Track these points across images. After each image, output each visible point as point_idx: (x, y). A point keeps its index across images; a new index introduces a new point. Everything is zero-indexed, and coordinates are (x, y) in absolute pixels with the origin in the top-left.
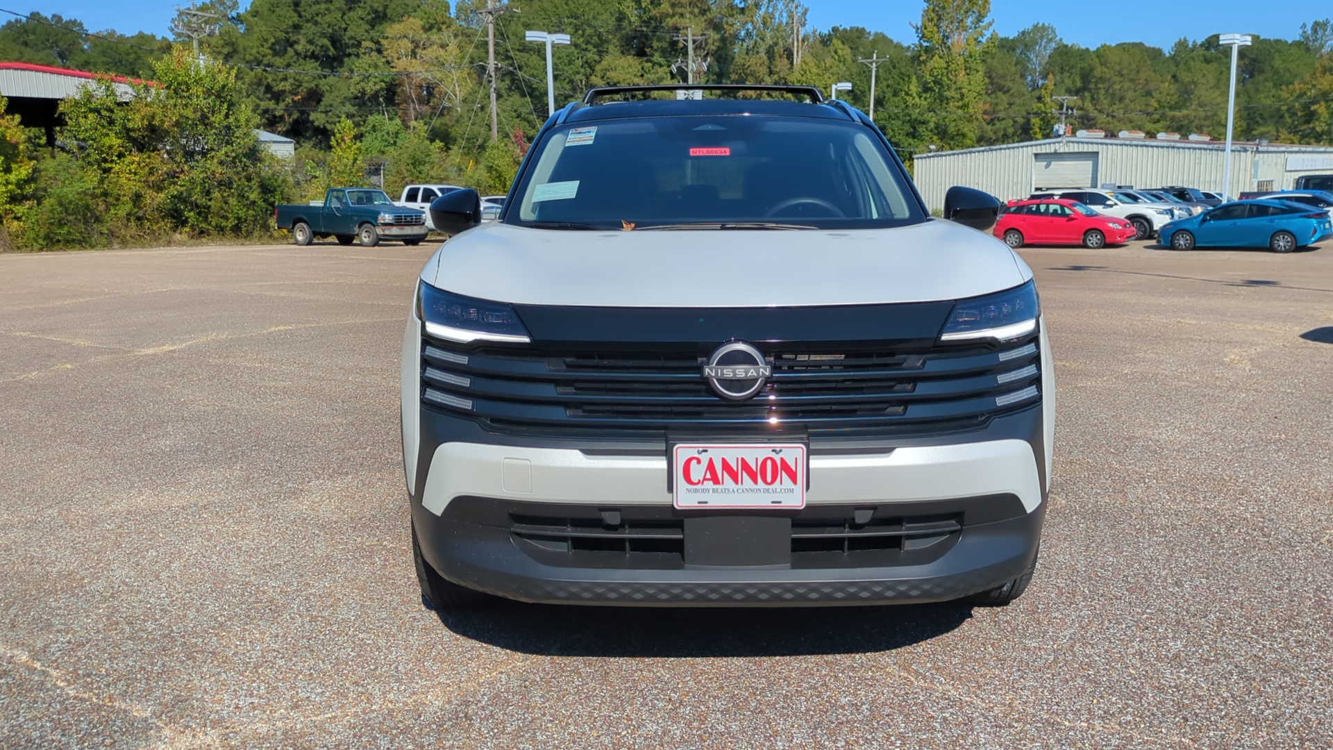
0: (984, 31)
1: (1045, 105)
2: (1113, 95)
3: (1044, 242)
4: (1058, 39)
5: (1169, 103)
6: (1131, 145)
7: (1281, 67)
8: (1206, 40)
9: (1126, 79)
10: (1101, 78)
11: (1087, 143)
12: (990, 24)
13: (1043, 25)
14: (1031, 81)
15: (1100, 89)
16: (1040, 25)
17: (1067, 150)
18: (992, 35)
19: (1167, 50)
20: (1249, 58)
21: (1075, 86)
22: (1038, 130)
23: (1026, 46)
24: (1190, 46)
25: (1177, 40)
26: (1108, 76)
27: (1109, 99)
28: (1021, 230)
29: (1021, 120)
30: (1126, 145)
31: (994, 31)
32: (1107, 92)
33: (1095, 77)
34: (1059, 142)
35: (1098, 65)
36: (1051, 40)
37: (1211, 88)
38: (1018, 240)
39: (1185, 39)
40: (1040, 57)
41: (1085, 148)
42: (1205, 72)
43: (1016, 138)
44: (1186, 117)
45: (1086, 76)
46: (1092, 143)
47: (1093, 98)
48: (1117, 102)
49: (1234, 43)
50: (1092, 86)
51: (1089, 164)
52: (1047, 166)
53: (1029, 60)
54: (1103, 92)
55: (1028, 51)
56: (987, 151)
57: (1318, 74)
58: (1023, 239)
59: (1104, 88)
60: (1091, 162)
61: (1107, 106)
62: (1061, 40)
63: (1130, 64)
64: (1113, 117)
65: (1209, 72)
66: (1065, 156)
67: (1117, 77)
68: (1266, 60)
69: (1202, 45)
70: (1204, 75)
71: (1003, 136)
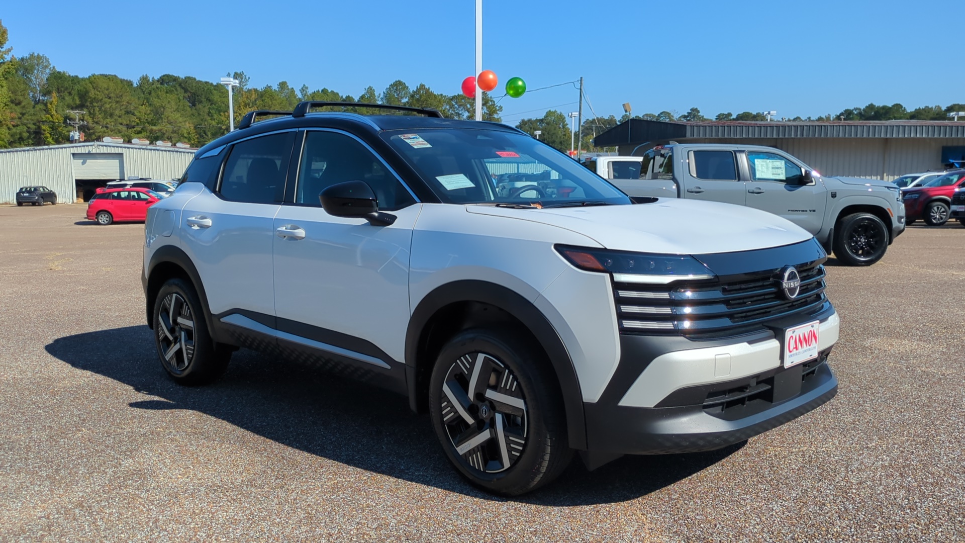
0: (4, 55)
1: (52, 116)
2: (105, 112)
3: (129, 219)
4: (51, 66)
5: (147, 120)
6: (147, 149)
7: (219, 100)
8: (160, 78)
9: (113, 101)
10: (95, 98)
11: (114, 147)
12: (9, 50)
13: (38, 55)
14: (33, 97)
15: (95, 106)
16: (36, 54)
17: (98, 152)
18: (11, 59)
19: (135, 83)
20: (190, 92)
21: (75, 104)
22: (48, 135)
23: (26, 69)
24: (151, 81)
25: (141, 76)
26: (101, 98)
27: (103, 114)
28: (110, 211)
29: (33, 127)
30: (143, 149)
31: (13, 56)
32: (100, 109)
33: (90, 98)
34: (91, 146)
35: (92, 89)
36: (46, 67)
37: (174, 111)
38: (108, 219)
39: (146, 75)
40: (40, 78)
41: (113, 150)
42: (169, 100)
43: (31, 141)
44: (160, 130)
45: (83, 96)
46: (117, 147)
47: (90, 113)
48: (108, 117)
49: (230, 84)
50: (88, 104)
51: (116, 162)
52: (83, 163)
53: (31, 80)
54: (97, 109)
55: (28, 73)
56: (31, 150)
57: (242, 107)
58: (112, 218)
59: (98, 106)
60: (118, 161)
61: (102, 120)
62: (54, 67)
63: (115, 90)
64: (107, 128)
65: (172, 100)
66: (97, 156)
67: (106, 99)
68: (202, 94)
69: (158, 81)
70: (169, 102)
71: (19, 139)
